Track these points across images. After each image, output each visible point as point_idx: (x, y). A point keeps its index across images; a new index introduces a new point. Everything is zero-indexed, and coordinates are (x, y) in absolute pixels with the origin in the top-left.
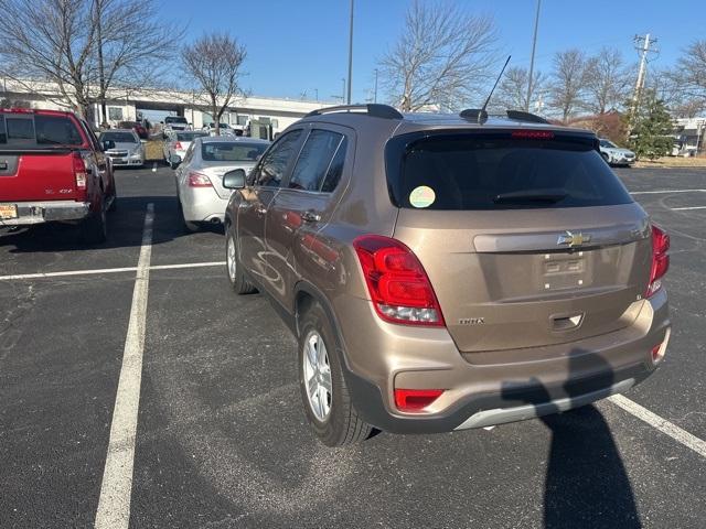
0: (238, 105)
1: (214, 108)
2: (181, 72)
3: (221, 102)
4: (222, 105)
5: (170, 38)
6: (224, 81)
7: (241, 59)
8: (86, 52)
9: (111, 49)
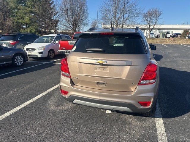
0: (157, 28)
1: (149, 29)
2: (142, 20)
3: (152, 27)
4: (152, 28)
5: (140, 11)
6: (154, 21)
7: (160, 14)
8: (120, 17)
9: (126, 16)
